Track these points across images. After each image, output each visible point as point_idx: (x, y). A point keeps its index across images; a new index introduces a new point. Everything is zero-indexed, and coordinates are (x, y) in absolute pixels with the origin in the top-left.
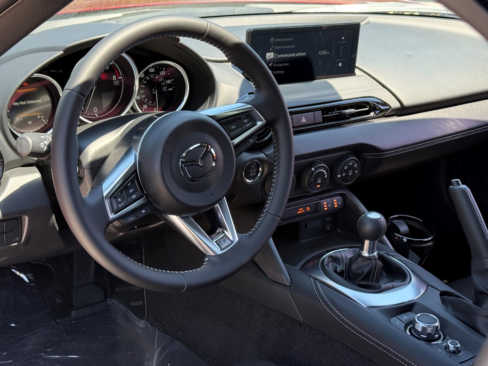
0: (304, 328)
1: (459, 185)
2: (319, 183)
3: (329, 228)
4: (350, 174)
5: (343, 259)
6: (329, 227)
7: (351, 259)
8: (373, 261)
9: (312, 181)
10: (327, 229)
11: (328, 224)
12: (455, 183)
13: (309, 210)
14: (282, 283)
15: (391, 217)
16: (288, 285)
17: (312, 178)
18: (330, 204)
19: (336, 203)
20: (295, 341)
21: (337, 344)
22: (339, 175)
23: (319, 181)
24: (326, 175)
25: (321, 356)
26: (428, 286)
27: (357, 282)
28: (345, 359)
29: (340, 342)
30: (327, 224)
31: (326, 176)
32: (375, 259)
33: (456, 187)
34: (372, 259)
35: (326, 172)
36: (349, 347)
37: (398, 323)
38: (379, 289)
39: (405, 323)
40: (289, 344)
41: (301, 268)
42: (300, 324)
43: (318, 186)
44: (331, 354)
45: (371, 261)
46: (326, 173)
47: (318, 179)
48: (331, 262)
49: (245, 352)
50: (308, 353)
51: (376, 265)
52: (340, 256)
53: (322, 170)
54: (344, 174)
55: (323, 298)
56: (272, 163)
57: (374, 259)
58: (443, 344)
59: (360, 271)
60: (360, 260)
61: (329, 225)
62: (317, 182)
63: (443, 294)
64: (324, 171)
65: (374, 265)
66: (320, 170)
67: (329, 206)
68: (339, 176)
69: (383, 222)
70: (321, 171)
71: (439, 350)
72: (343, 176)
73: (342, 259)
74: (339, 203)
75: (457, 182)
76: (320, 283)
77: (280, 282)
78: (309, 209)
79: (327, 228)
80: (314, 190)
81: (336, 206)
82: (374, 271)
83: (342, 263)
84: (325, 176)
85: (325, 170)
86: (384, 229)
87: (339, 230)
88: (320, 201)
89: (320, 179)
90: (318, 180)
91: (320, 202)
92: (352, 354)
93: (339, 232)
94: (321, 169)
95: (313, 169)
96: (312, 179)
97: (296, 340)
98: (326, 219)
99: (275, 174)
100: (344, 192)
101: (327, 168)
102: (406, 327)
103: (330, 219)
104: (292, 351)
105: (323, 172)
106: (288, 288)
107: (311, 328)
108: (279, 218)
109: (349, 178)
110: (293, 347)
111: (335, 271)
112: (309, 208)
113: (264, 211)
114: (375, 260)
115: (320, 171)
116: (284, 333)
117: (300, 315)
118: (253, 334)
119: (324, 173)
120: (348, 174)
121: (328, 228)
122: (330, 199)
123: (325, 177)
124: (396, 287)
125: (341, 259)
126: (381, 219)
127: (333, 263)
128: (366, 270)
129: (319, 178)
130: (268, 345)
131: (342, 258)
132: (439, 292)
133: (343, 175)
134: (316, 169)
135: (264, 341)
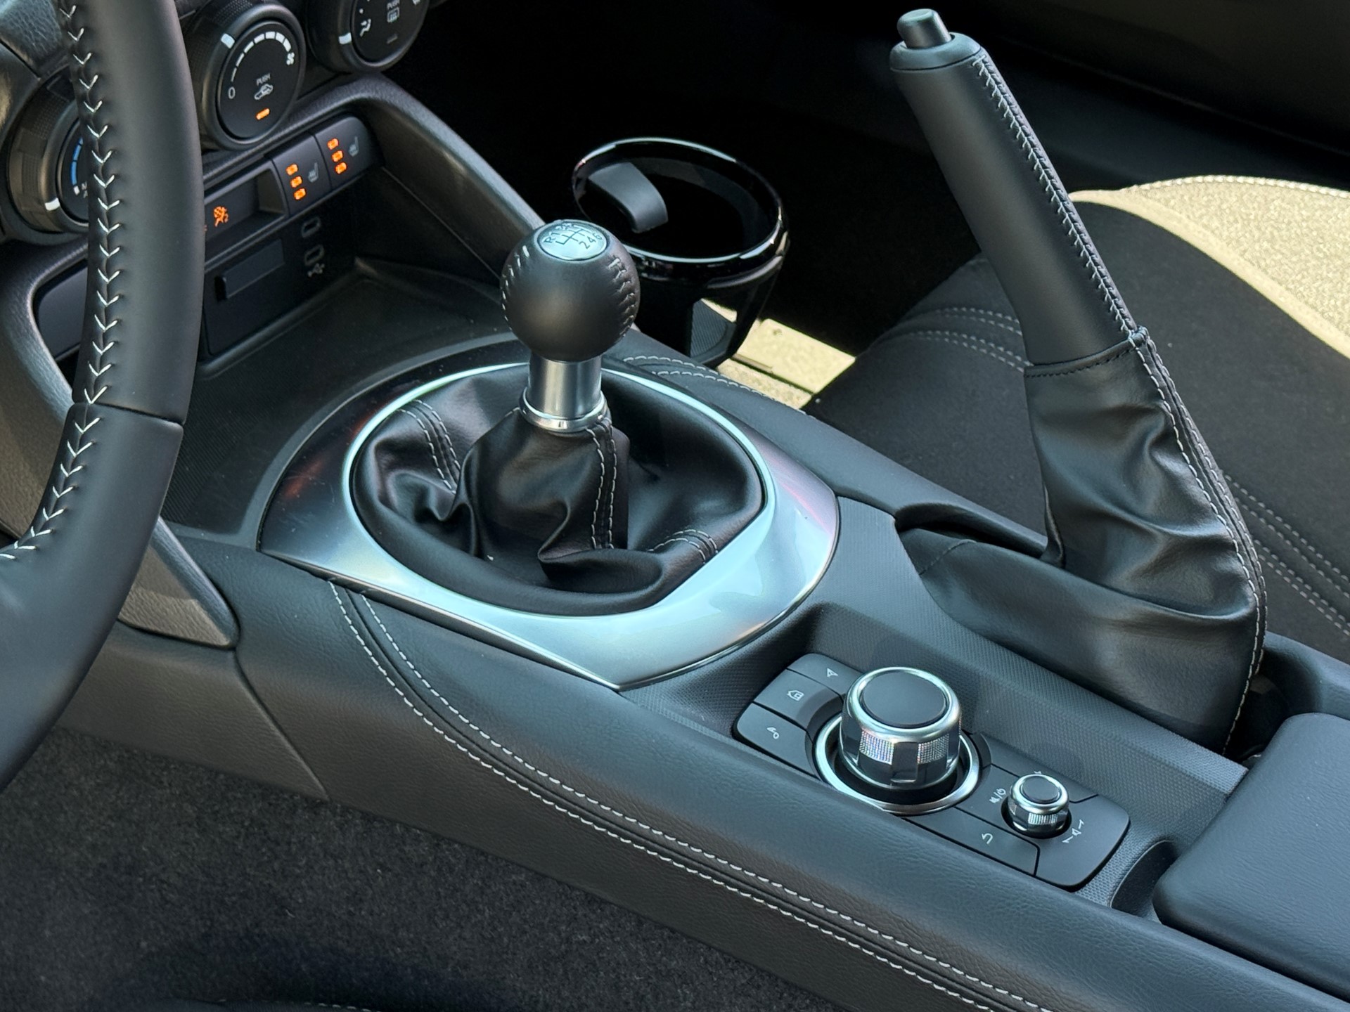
0: (338, 818)
1: (938, 41)
2: (266, 96)
3: (319, 270)
4: (393, 18)
5: (440, 439)
6: (320, 262)
7: (484, 442)
8: (597, 448)
9: (230, 97)
10: (310, 274)
11: (314, 249)
12: (919, 36)
13: (224, 218)
14: (192, 637)
15: (584, 161)
16: (224, 641)
17: (227, 85)
18: (316, 165)
19: (337, 156)
20: (298, 871)
21: (514, 877)
22: (344, 33)
23: (265, 91)
24: (290, 51)
25: (436, 924)
26: (837, 495)
27: (542, 558)
28: (559, 934)
29: (528, 869)
30: (309, 253)
31: (290, 59)
32: (604, 436)
33: (930, 55)
34: (591, 436)
35: (286, 37)
36: (572, 888)
37: (776, 736)
38: (653, 582)
39: (805, 726)
40: (270, 885)
41: (261, 536)
42: (314, 805)
43: (259, 116)
44: (487, 915)
45: (586, 449)
46: (287, 46)
47: (259, 81)
48: (392, 467)
49: (47, 933)
50: (371, 915)
51: (610, 463)
52: (426, 432)
53: (270, 35)
54: (367, 26)
55: (413, 682)
56: (29, 67)
57: (600, 435)
58: (994, 800)
59: (543, 502)
60: (532, 446)
61: (316, 253)
62: (256, 98)
63: (908, 521)
64: (280, 37)
65: (602, 465)
66: (259, 39)
67: (313, 176)
68: (346, 39)
69: (623, 268)
70: (266, 40)
71: (984, 837)
72: (362, 34)
73: (438, 440)
74: (354, 150)
75: (928, 24)
76: (375, 604)
77: (181, 635)
78: (223, 215)
79: (311, 268)
80: (246, 136)
81: (341, 168)
82: (607, 489)
83: (439, 459)
84: (286, 59)
85: (281, 32)
86: (631, 290)
87: (361, 265)
88: (268, 165)
89: (267, 77)
90: (258, 88)
91: (268, 171)
92: (593, 916)
93: (364, 276)
94: (264, 30)
95: (228, 40)
96: (232, 93)
97: (299, 868)
98: (302, 231)
99: (108, 190)
100: (364, 95)
101: (289, 19)
102: (811, 744)
103: (318, 225)
104: (287, 911)
105: (274, 41)
106: (230, 655)
107: (368, 818)
108: (176, 425)
109: (391, 35)
110: (291, 898)
111: (423, 516)
112: (223, 210)
113: (91, 402)
114: (603, 442)
115: (260, 43)
116: (236, 842)
117: (311, 773)
118: (75, 854)
119: (280, 45)
120: (386, 18)
121: (315, 271)
122: (311, 140)
123: (288, 63)
124: (719, 550)
125: (431, 444)
126: (615, 258)
127: (402, 471)
128: (570, 493)
129: (260, 76)
130: (162, 895)
131: (436, 436)
132: (892, 520)
133: (364, 30)
134: (241, 40)
135: (141, 880)
